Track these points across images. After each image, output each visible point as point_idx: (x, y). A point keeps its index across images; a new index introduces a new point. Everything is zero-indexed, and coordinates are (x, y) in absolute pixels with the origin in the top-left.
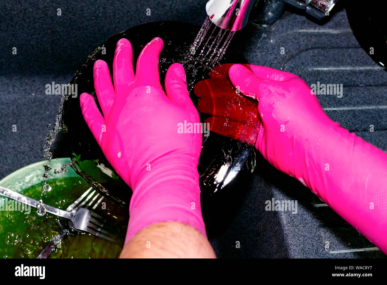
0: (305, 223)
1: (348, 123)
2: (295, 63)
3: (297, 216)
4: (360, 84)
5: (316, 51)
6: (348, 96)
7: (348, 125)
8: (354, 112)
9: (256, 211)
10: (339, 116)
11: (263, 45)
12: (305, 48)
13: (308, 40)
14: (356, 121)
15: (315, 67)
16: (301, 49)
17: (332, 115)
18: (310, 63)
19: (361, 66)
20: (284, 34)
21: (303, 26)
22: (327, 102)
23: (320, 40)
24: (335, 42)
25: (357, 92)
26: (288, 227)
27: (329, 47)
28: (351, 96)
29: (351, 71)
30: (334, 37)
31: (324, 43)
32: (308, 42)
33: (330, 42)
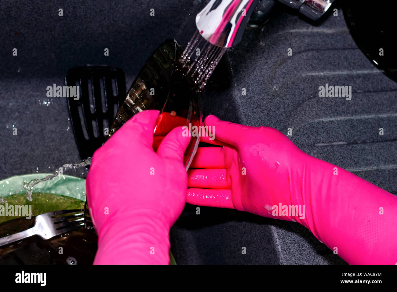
0: (303, 250)
1: (346, 135)
2: (287, 68)
3: (293, 242)
4: (358, 90)
5: (310, 54)
6: (346, 104)
7: (346, 137)
8: (352, 121)
9: (247, 234)
10: (336, 126)
12: (298, 50)
13: (301, 41)
14: (354, 132)
15: (308, 73)
16: (294, 51)
17: (329, 126)
18: (304, 67)
19: (359, 70)
20: (275, 35)
21: (295, 25)
22: (323, 111)
23: (314, 41)
24: (330, 43)
25: (355, 100)
26: (284, 255)
27: (323, 49)
28: (349, 105)
29: (349, 75)
30: (328, 37)
31: (318, 45)
32: (301, 43)
33: (324, 43)
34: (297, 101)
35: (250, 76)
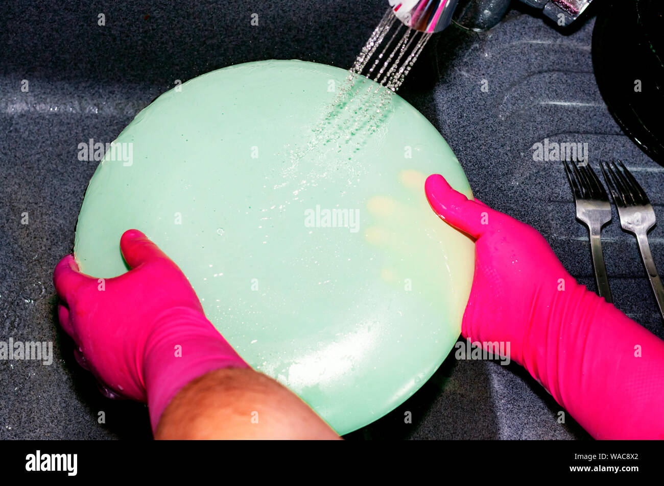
2: (521, 91)
5: (555, 75)
11: (472, 60)
12: (538, 69)
13: (543, 57)
15: (551, 101)
16: (532, 70)
18: (545, 93)
20: (507, 45)
21: (538, 35)
23: (562, 59)
24: (585, 63)
25: (615, 144)
27: (575, 71)
30: (584, 56)
31: (568, 64)
32: (544, 60)
33: (577, 64)
34: (531, 137)
35: (466, 97)
